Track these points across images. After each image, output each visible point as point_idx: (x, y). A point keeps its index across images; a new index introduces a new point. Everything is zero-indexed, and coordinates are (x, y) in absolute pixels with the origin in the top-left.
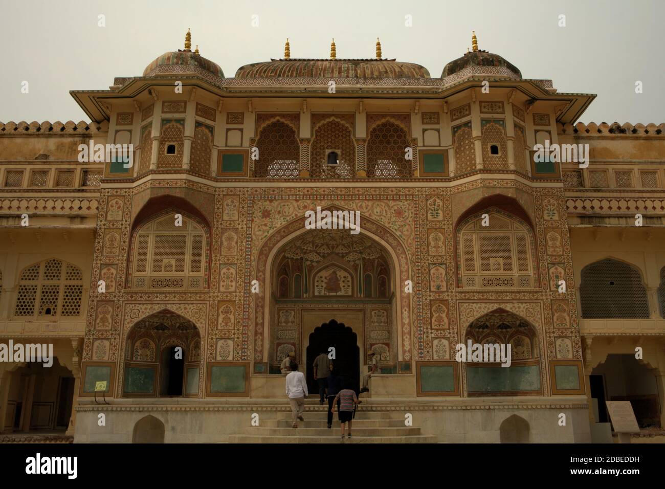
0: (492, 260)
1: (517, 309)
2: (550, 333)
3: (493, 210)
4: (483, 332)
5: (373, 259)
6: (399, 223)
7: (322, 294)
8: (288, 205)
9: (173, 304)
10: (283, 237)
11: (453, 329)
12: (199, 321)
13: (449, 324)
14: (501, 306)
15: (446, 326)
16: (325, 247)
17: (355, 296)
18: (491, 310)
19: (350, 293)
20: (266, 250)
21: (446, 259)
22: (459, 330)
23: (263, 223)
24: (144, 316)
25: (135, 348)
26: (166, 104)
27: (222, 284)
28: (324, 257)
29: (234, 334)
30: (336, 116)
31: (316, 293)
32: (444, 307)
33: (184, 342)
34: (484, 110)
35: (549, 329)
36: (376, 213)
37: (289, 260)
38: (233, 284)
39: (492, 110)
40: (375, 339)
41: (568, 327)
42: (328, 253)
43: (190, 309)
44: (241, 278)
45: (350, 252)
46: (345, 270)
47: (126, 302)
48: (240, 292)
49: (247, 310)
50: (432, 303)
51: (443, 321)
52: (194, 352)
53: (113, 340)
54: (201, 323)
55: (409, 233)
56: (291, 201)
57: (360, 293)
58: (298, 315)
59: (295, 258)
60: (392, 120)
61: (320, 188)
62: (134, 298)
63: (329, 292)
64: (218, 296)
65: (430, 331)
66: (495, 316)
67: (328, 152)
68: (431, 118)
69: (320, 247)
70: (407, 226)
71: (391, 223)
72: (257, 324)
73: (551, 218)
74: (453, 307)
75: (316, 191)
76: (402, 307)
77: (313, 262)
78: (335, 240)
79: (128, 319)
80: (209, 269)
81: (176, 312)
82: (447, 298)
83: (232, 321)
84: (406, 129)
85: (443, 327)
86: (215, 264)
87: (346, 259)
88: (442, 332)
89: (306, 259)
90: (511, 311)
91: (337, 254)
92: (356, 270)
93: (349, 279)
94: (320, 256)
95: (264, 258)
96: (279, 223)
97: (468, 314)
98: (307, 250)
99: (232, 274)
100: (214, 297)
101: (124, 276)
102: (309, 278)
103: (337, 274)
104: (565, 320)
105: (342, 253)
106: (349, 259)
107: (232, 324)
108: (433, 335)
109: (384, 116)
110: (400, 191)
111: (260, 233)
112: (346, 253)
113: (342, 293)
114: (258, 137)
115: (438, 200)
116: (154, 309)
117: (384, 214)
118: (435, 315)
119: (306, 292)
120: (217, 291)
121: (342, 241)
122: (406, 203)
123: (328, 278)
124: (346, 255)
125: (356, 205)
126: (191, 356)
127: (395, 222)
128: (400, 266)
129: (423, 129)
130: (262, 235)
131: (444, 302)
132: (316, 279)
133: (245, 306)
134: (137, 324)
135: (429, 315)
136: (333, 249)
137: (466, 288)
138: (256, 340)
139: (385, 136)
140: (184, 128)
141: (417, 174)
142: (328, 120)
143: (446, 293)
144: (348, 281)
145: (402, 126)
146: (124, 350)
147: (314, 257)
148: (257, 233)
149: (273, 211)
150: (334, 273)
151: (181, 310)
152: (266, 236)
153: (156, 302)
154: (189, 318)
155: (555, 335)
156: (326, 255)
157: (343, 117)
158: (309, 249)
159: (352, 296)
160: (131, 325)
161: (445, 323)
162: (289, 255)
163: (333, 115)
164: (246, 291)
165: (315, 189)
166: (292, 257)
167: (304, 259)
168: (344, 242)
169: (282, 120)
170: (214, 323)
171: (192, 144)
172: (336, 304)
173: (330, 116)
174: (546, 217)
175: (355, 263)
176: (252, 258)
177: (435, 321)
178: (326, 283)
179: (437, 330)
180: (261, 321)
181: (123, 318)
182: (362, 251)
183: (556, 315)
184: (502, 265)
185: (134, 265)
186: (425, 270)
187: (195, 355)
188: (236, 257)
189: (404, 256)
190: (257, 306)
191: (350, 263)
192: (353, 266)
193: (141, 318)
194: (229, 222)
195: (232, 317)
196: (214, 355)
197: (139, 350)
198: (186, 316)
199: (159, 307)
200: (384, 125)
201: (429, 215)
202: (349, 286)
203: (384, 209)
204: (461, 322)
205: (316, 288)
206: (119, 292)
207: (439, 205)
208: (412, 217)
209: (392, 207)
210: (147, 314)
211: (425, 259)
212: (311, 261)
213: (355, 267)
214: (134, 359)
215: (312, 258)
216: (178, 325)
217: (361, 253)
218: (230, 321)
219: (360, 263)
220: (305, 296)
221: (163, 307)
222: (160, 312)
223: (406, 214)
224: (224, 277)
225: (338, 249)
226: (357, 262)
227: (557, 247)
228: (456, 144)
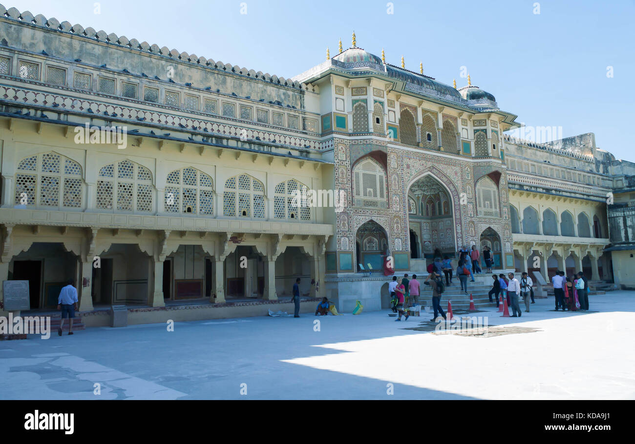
0: (486, 202)
1: (495, 228)
2: (504, 239)
3: (485, 176)
6: (456, 179)
8: (416, 162)
9: (375, 216)
11: (476, 236)
12: (386, 227)
13: (475, 233)
14: (490, 226)
15: (474, 235)
21: (473, 200)
22: (478, 237)
23: (408, 172)
24: (362, 223)
27: (394, 206)
29: (402, 236)
32: (473, 225)
33: (360, 238)
34: (491, 125)
35: (504, 237)
39: (494, 125)
41: (509, 237)
43: (382, 220)
44: (401, 203)
45: (418, 190)
47: (354, 214)
48: (402, 212)
49: (406, 222)
51: (473, 231)
52: (368, 245)
53: (350, 238)
55: (460, 184)
56: (417, 160)
60: (450, 120)
61: (428, 154)
64: (393, 213)
65: (469, 237)
67: (427, 133)
68: (465, 122)
70: (459, 181)
74: (475, 225)
75: (427, 156)
76: (456, 224)
79: (355, 225)
80: (388, 196)
81: (376, 221)
82: (474, 220)
83: (400, 228)
84: (455, 126)
86: (390, 194)
88: (473, 238)
90: (493, 228)
92: (418, 200)
96: (414, 173)
97: (480, 229)
99: (398, 200)
101: (351, 198)
104: (508, 234)
107: (400, 230)
108: (470, 239)
110: (456, 161)
111: (407, 178)
115: (469, 168)
116: (366, 219)
118: (470, 229)
120: (392, 210)
122: (458, 168)
125: (441, 167)
129: (462, 128)
131: (473, 222)
133: (404, 220)
137: (480, 216)
140: (383, 108)
141: (461, 153)
142: (427, 114)
143: (473, 218)
145: (453, 124)
149: (411, 165)
152: (409, 179)
153: (367, 214)
154: (382, 226)
155: (506, 241)
157: (433, 114)
159: (416, 214)
164: (404, 211)
169: (409, 110)
170: (393, 229)
173: (427, 111)
175: (418, 196)
176: (405, 192)
177: (470, 232)
179: (471, 236)
181: (353, 224)
183: (506, 231)
184: (489, 205)
185: (355, 191)
186: (466, 205)
187: (369, 247)
188: (399, 191)
189: (457, 197)
193: (361, 225)
194: (394, 169)
195: (399, 225)
198: (380, 224)
202: (414, 209)
204: (479, 233)
206: (350, 208)
207: (469, 171)
208: (460, 176)
209: (453, 169)
210: (364, 222)
213: (418, 198)
221: (370, 219)
223: (458, 174)
224: (395, 202)
226: (420, 196)
228: (475, 140)
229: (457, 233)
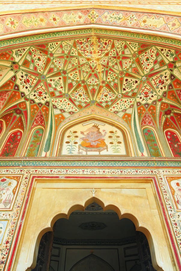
5: (155, 101)
7: (75, 152)
16: (81, 90)
17: (133, 156)
19: (123, 153)
28: (80, 107)
31: (65, 152)
37: (28, 103)
42: (86, 102)
57: (142, 151)
58: (22, 187)
59: (37, 101)
77: (64, 111)
78: (96, 76)
89: (54, 105)
91: (99, 104)
92: (128, 122)
94: (75, 105)
102: (56, 129)
103: (99, 129)
105: (107, 102)
106: (116, 109)
112: (112, 101)
113: (110, 151)
119: (47, 149)
121: (107, 75)
123: (85, 133)
124: (112, 104)
132: (68, 134)
144: (118, 137)
150: (96, 127)
156: (84, 105)
159: (128, 155)
167: (51, 105)
172: (99, 168)
175: (126, 114)
178: (81, 138)
182: (136, 91)
191: (118, 114)
192: (123, 117)
202: (119, 142)
205: (65, 144)
212: (61, 110)
213: (127, 117)
215: (63, 107)
219: (133, 112)
220: (44, 155)
225: (100, 96)
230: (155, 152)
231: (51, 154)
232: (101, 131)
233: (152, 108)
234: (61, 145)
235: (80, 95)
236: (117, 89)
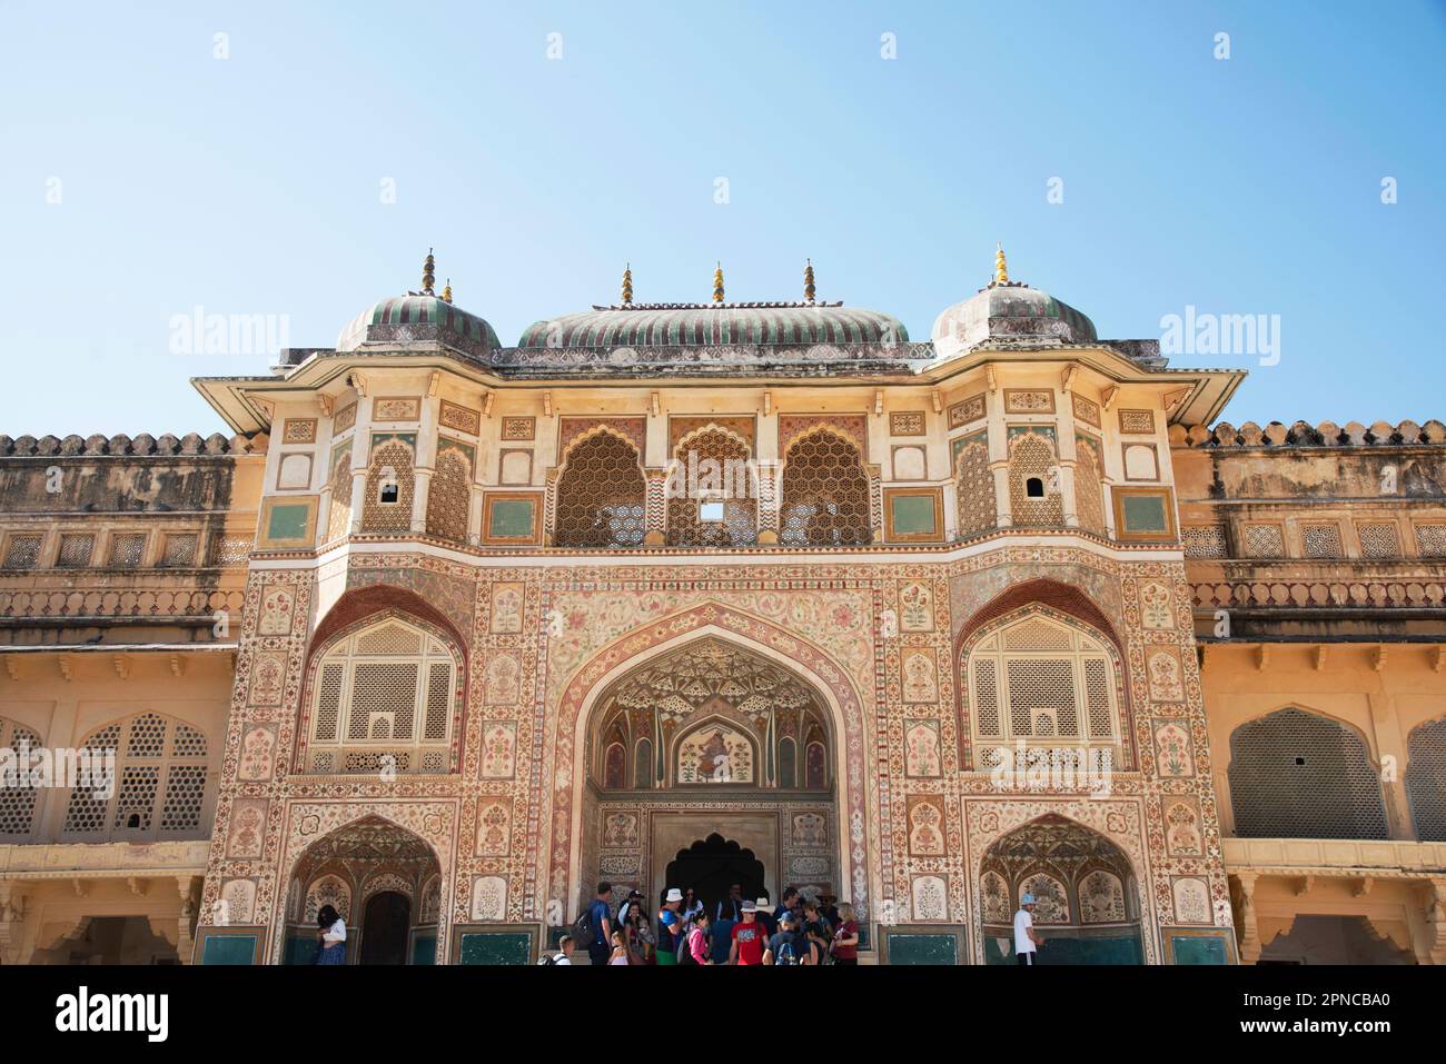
0: (1035, 712)
1: (1089, 816)
2: (1160, 867)
3: (1036, 609)
4: (1022, 862)
5: (795, 708)
6: (843, 637)
7: (694, 780)
8: (620, 602)
9: (388, 804)
10: (610, 666)
11: (955, 856)
12: (438, 838)
13: (946, 845)
14: (1055, 810)
15: (941, 851)
16: (697, 684)
17: (760, 786)
18: (1034, 817)
19: (750, 779)
20: (576, 693)
21: (939, 711)
22: (967, 858)
23: (572, 639)
24: (328, 830)
25: (309, 895)
26: (380, 403)
27: (486, 762)
28: (696, 704)
29: (509, 866)
30: (720, 422)
31: (682, 780)
32: (935, 810)
33: (411, 883)
34: (1012, 407)
35: (1159, 858)
36: (796, 617)
37: (627, 712)
38: (510, 762)
39: (1030, 406)
40: (802, 875)
41: (1200, 854)
42: (704, 697)
43: (422, 813)
44: (524, 750)
45: (749, 695)
46: (741, 732)
47: (293, 801)
48: (523, 779)
49: (536, 816)
50: (911, 800)
51: (934, 838)
52: (429, 903)
53: (262, 880)
54: (443, 843)
55: (864, 657)
56: (627, 594)
57: (771, 780)
58: (643, 824)
59: (638, 707)
60: (831, 429)
61: (685, 567)
62: (309, 792)
63: (707, 778)
64: (478, 788)
65: (906, 860)
66: (1044, 829)
68: (907, 423)
69: (689, 685)
70: (859, 643)
71: (827, 637)
72: (555, 846)
73: (1159, 625)
74: (953, 809)
75: (678, 573)
76: (851, 809)
77: (675, 714)
78: (718, 671)
79: (296, 836)
80: (461, 732)
81: (394, 820)
82: (941, 791)
83: (506, 840)
84: (857, 446)
85: (934, 853)
86: (474, 722)
87: (742, 708)
88: (931, 862)
89: (660, 709)
90: (1075, 819)
91: (724, 699)
92: (762, 730)
93: (749, 749)
94: (689, 702)
95: (573, 710)
96: (604, 638)
97: (986, 825)
98: (661, 690)
99: (507, 742)
100: (470, 789)
101: (290, 748)
102: (667, 746)
103: (723, 740)
104: (1193, 839)
105: (734, 697)
106: (746, 708)
107: (505, 844)
108: (913, 870)
109: (813, 421)
110: (845, 572)
111: (565, 659)
112: (741, 696)
114: (564, 466)
115: (922, 590)
116: (349, 816)
117: (814, 619)
118: (917, 827)
119: (660, 777)
120: (476, 778)
121: (732, 672)
122: (857, 596)
123: (705, 748)
124: (742, 702)
125: (757, 601)
126: (424, 912)
127: (834, 634)
128: (847, 724)
129: (892, 446)
130: (568, 663)
131: (936, 799)
132: (681, 751)
133: (532, 808)
134: (314, 847)
135: (905, 826)
136: (714, 689)
138: (552, 878)
139: (815, 462)
140: (415, 449)
141: (879, 536)
142: (701, 430)
143: (940, 782)
144: (746, 754)
145: (850, 439)
146: (284, 902)
147: (678, 705)
148: (561, 659)
149: (591, 614)
150: (719, 736)
151: (404, 816)
152: (577, 664)
153: (354, 800)
154: (419, 833)
155: (1172, 871)
156: (702, 701)
157: (733, 424)
158: (666, 688)
159: (755, 784)
160: (301, 849)
161: (938, 843)
162: (625, 702)
163: (713, 420)
164: (533, 778)
165: (676, 569)
166: (632, 704)
167: (656, 710)
168: (736, 674)
169: (612, 431)
170: (466, 843)
171: (431, 482)
172: (721, 801)
173: (705, 422)
174: (1148, 623)
175: (760, 718)
176: (549, 710)
177: (918, 838)
178: (700, 757)
179: (921, 857)
180: (565, 838)
181: (285, 833)
182: (773, 692)
183: (1173, 829)
184: (1055, 722)
185: (313, 726)
186: (896, 733)
187: (430, 911)
188: (516, 708)
189: (853, 705)
190: (557, 808)
191: (750, 717)
192: (757, 722)
193: (321, 834)
194: (503, 637)
195: (505, 830)
196: (467, 910)
197: (317, 901)
198: (413, 829)
199: (359, 811)
200: (814, 438)
201: (904, 620)
202: (747, 764)
203: (813, 610)
204: (971, 840)
205: (681, 768)
206: (280, 781)
207: (925, 599)
208: (869, 624)
209: (829, 604)
210: (335, 826)
211: (895, 711)
212: (670, 713)
213: (761, 726)
214: (306, 919)
215: (673, 707)
216: (398, 846)
217: (771, 696)
218: (502, 839)
219: (770, 717)
220: (658, 786)
221: (367, 811)
222: (360, 822)
223: (858, 618)
224: (491, 749)
225: (724, 689)
226: (765, 715)
227: (1171, 685)
228: (959, 476)
229: (852, 846)
230: (786, 782)
231: (667, 783)
232: (725, 743)
233: (794, 714)
234: (676, 768)
235: (696, 689)
236: (748, 686)
